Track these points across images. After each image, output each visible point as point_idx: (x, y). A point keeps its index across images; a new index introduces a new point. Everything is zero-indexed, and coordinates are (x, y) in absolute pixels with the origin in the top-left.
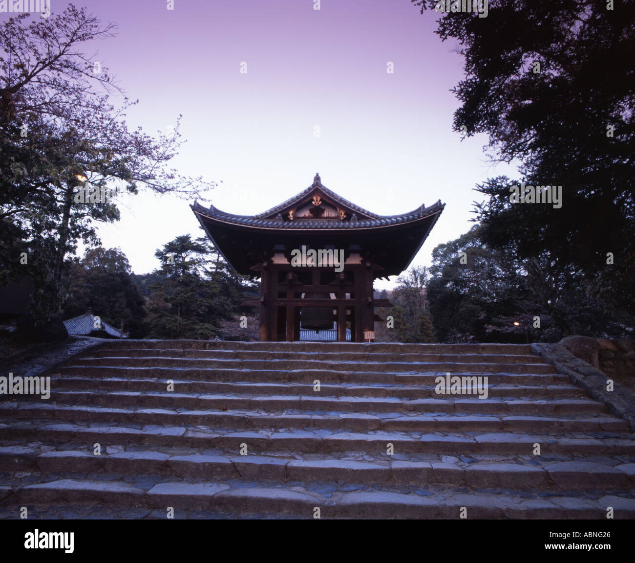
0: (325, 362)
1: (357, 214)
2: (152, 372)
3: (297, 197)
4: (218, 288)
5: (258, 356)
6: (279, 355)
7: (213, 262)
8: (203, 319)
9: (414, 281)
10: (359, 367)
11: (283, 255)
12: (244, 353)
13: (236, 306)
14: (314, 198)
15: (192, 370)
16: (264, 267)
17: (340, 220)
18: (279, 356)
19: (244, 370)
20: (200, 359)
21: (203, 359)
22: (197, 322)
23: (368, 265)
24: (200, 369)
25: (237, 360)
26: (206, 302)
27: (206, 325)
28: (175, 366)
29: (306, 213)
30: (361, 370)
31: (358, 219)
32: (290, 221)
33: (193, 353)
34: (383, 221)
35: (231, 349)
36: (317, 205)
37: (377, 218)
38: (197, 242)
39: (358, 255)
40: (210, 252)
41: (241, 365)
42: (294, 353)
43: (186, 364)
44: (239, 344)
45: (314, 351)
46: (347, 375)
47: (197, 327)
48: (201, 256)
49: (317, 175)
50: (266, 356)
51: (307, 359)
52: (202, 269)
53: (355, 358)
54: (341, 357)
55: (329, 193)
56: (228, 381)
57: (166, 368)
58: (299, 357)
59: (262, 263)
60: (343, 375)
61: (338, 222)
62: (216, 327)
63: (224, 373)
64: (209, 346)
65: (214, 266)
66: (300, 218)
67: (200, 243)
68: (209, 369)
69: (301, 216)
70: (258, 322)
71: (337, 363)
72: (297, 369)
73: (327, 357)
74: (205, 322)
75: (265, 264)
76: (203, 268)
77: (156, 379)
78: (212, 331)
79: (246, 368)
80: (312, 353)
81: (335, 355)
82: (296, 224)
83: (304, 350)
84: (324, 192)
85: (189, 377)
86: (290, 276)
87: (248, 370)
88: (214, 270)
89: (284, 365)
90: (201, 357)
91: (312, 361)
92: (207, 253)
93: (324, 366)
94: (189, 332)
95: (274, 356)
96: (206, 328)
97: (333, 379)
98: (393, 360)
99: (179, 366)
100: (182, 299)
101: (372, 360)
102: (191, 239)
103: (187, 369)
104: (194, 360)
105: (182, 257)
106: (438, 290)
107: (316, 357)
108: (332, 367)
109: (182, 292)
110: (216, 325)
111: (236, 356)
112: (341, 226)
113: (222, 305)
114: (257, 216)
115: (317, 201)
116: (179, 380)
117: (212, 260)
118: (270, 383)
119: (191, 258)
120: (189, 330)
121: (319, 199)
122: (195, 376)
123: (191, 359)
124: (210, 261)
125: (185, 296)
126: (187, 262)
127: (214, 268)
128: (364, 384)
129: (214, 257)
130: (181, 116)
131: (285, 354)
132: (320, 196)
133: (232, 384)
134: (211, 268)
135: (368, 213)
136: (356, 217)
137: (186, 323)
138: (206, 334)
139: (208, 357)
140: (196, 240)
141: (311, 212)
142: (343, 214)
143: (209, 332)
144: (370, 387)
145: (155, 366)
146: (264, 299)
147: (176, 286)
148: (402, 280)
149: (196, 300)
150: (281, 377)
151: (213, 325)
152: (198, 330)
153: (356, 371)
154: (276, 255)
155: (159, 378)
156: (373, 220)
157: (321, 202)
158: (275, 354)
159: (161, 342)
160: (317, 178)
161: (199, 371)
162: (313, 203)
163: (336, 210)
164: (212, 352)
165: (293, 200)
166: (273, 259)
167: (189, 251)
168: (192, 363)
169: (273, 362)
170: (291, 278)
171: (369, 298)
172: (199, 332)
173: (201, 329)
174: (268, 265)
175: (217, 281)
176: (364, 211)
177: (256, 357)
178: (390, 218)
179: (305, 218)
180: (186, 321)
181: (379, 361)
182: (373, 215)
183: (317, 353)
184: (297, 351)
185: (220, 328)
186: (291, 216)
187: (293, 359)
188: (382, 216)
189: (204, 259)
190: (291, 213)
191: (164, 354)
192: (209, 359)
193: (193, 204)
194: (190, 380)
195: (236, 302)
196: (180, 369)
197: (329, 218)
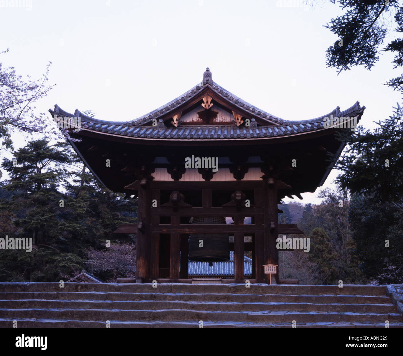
0: (188, 302)
1: (257, 119)
2: (31, 313)
3: (183, 99)
4: (83, 207)
5: (127, 297)
6: (146, 296)
7: (78, 175)
8: (65, 248)
9: (343, 196)
10: (218, 307)
11: (166, 170)
12: (114, 295)
13: (107, 231)
14: (204, 99)
15: (66, 311)
16: (143, 186)
17: (237, 126)
18: (146, 298)
19: (114, 310)
20: (73, 301)
21: (76, 301)
22: (58, 251)
23: (271, 182)
24: (74, 310)
25: (109, 302)
26: (70, 226)
27: (70, 256)
28: (51, 307)
29: (194, 118)
30: (220, 310)
31: (258, 125)
32: (175, 128)
33: (66, 295)
34: (289, 128)
35: (102, 291)
36: (207, 107)
37: (282, 123)
38: (56, 148)
39: (259, 170)
40: (74, 161)
41: (111, 306)
42: (161, 294)
43: (61, 306)
44: (109, 285)
45: (180, 292)
46: (204, 314)
47: (57, 258)
48: (61, 166)
49: (208, 70)
50: (134, 297)
51: (172, 300)
52: (63, 183)
53: (217, 298)
54: (204, 298)
55: (222, 93)
56: (99, 320)
57: (43, 310)
58: (165, 298)
59: (140, 180)
60: (201, 314)
61: (234, 129)
62: (82, 258)
63: (96, 313)
64: (81, 288)
65: (78, 178)
66: (187, 123)
67: (61, 149)
68: (82, 310)
69: (188, 121)
70: (135, 252)
71: (199, 303)
72: (162, 309)
73: (191, 298)
74: (68, 252)
75: (143, 182)
76: (65, 181)
77: (35, 319)
78: (77, 263)
79: (116, 308)
80: (178, 294)
81: (198, 296)
82: (180, 133)
83: (171, 292)
84: (216, 91)
85: (64, 317)
86: (175, 197)
87: (117, 310)
88: (78, 184)
89: (150, 306)
90: (74, 299)
91: (177, 301)
92: (70, 162)
93: (186, 306)
94: (48, 265)
95: (141, 297)
96: (70, 259)
97: (192, 318)
98: (252, 300)
99: (54, 308)
100: (38, 223)
101: (232, 301)
102: (49, 145)
103: (62, 310)
104: (68, 301)
105: (38, 168)
106: (360, 211)
107: (181, 298)
108: (193, 307)
109: (37, 213)
110: (82, 255)
111: (106, 297)
112: (236, 136)
113: (89, 229)
114: (133, 122)
115: (207, 102)
116: (56, 319)
117: (76, 171)
118: (136, 321)
119: (49, 169)
120: (47, 262)
121: (210, 100)
122: (70, 316)
123: (64, 301)
124: (73, 173)
125: (42, 218)
126: (43, 175)
127: (79, 181)
128: (219, 322)
129: (78, 167)
130: (50, 62)
131: (152, 296)
132: (211, 97)
133: (103, 322)
134: (75, 181)
135: (271, 118)
136: (256, 123)
137: (43, 253)
138: (69, 268)
139: (80, 299)
140: (55, 145)
141: (200, 117)
142: (240, 119)
143: (73, 264)
144: (223, 324)
145: (31, 308)
146: (143, 225)
147: (31, 205)
148: (327, 194)
149: (57, 224)
150: (146, 316)
151: (79, 255)
152: (59, 262)
153: (215, 310)
154: (157, 170)
155: (37, 318)
156: (277, 127)
157: (212, 104)
158: (143, 295)
159: (34, 284)
160: (208, 74)
161: (73, 311)
162: (203, 105)
163: (232, 113)
164: (84, 294)
165: (177, 102)
166: (153, 175)
167: (46, 160)
168: (66, 305)
169: (140, 303)
170: (175, 199)
171: (272, 223)
172: (61, 264)
173: (63, 260)
174: (147, 182)
175: (82, 199)
176: (265, 115)
177: (125, 299)
178: (297, 124)
179: (192, 123)
180: (43, 251)
181: (238, 302)
182: (277, 120)
183: (182, 294)
184: (163, 293)
185: (88, 259)
186: (175, 121)
187: (160, 300)
188: (288, 122)
189: (65, 170)
190: (175, 118)
191: (39, 296)
192: (81, 301)
193: (53, 109)
194: (65, 319)
195: (108, 225)
196: (56, 310)
197: (222, 124)
